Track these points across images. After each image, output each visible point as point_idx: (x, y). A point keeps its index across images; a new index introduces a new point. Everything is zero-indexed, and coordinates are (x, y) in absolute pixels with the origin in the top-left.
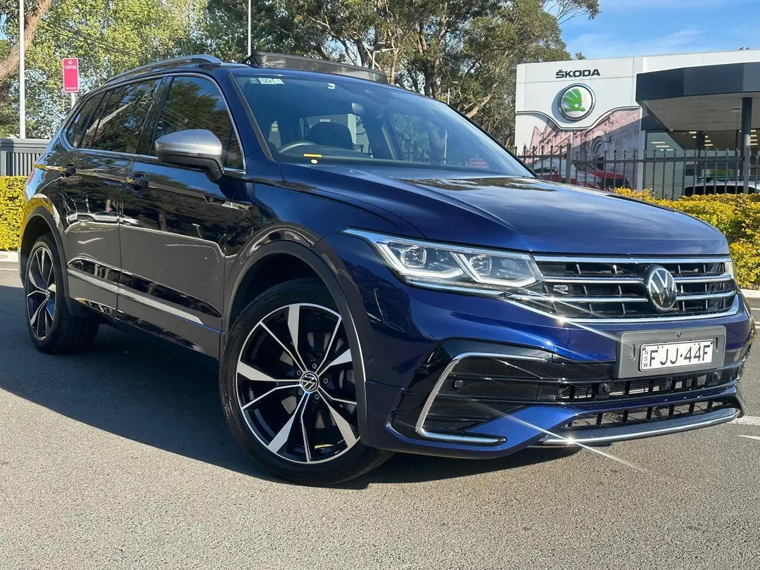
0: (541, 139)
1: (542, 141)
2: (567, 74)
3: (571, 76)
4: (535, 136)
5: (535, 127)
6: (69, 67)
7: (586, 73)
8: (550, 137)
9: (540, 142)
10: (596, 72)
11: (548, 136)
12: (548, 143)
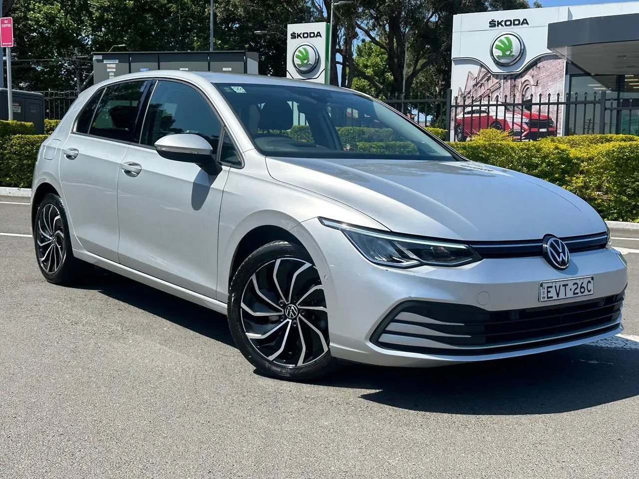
0: (474, 82)
1: (476, 85)
2: (499, 23)
3: (502, 25)
4: (469, 80)
5: (469, 72)
6: (5, 26)
7: (517, 22)
8: (483, 81)
9: (474, 86)
10: (525, 22)
11: (481, 80)
12: (481, 86)
